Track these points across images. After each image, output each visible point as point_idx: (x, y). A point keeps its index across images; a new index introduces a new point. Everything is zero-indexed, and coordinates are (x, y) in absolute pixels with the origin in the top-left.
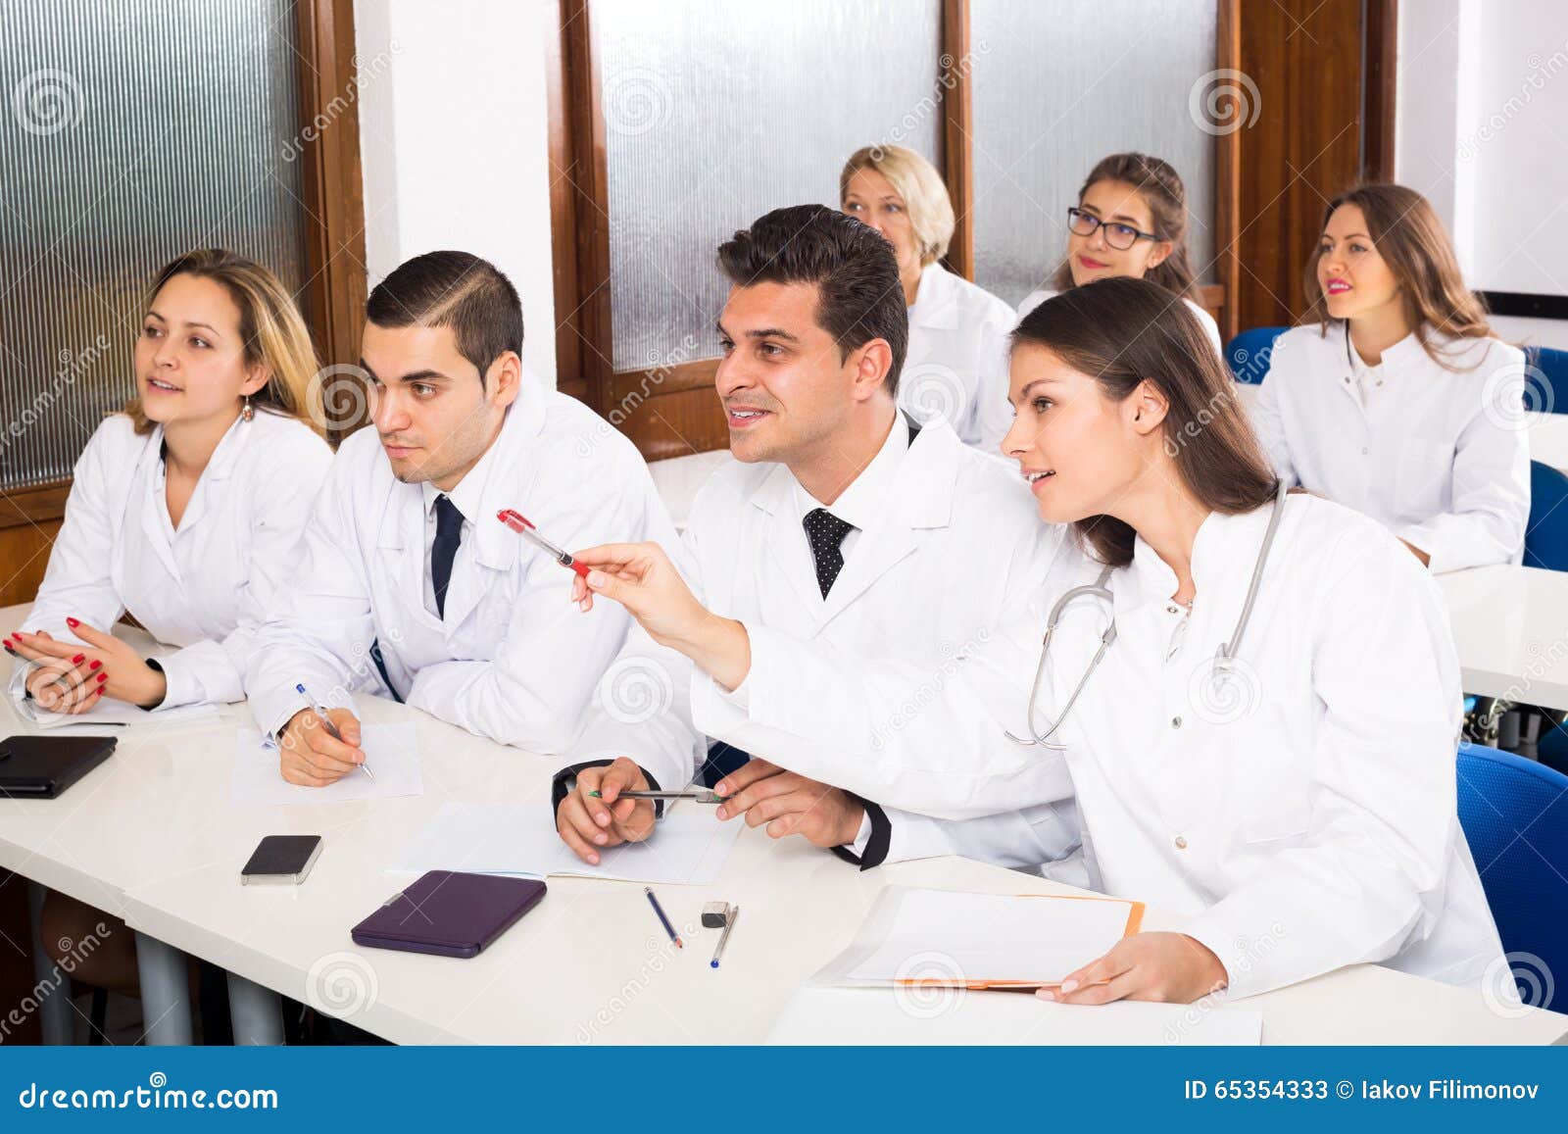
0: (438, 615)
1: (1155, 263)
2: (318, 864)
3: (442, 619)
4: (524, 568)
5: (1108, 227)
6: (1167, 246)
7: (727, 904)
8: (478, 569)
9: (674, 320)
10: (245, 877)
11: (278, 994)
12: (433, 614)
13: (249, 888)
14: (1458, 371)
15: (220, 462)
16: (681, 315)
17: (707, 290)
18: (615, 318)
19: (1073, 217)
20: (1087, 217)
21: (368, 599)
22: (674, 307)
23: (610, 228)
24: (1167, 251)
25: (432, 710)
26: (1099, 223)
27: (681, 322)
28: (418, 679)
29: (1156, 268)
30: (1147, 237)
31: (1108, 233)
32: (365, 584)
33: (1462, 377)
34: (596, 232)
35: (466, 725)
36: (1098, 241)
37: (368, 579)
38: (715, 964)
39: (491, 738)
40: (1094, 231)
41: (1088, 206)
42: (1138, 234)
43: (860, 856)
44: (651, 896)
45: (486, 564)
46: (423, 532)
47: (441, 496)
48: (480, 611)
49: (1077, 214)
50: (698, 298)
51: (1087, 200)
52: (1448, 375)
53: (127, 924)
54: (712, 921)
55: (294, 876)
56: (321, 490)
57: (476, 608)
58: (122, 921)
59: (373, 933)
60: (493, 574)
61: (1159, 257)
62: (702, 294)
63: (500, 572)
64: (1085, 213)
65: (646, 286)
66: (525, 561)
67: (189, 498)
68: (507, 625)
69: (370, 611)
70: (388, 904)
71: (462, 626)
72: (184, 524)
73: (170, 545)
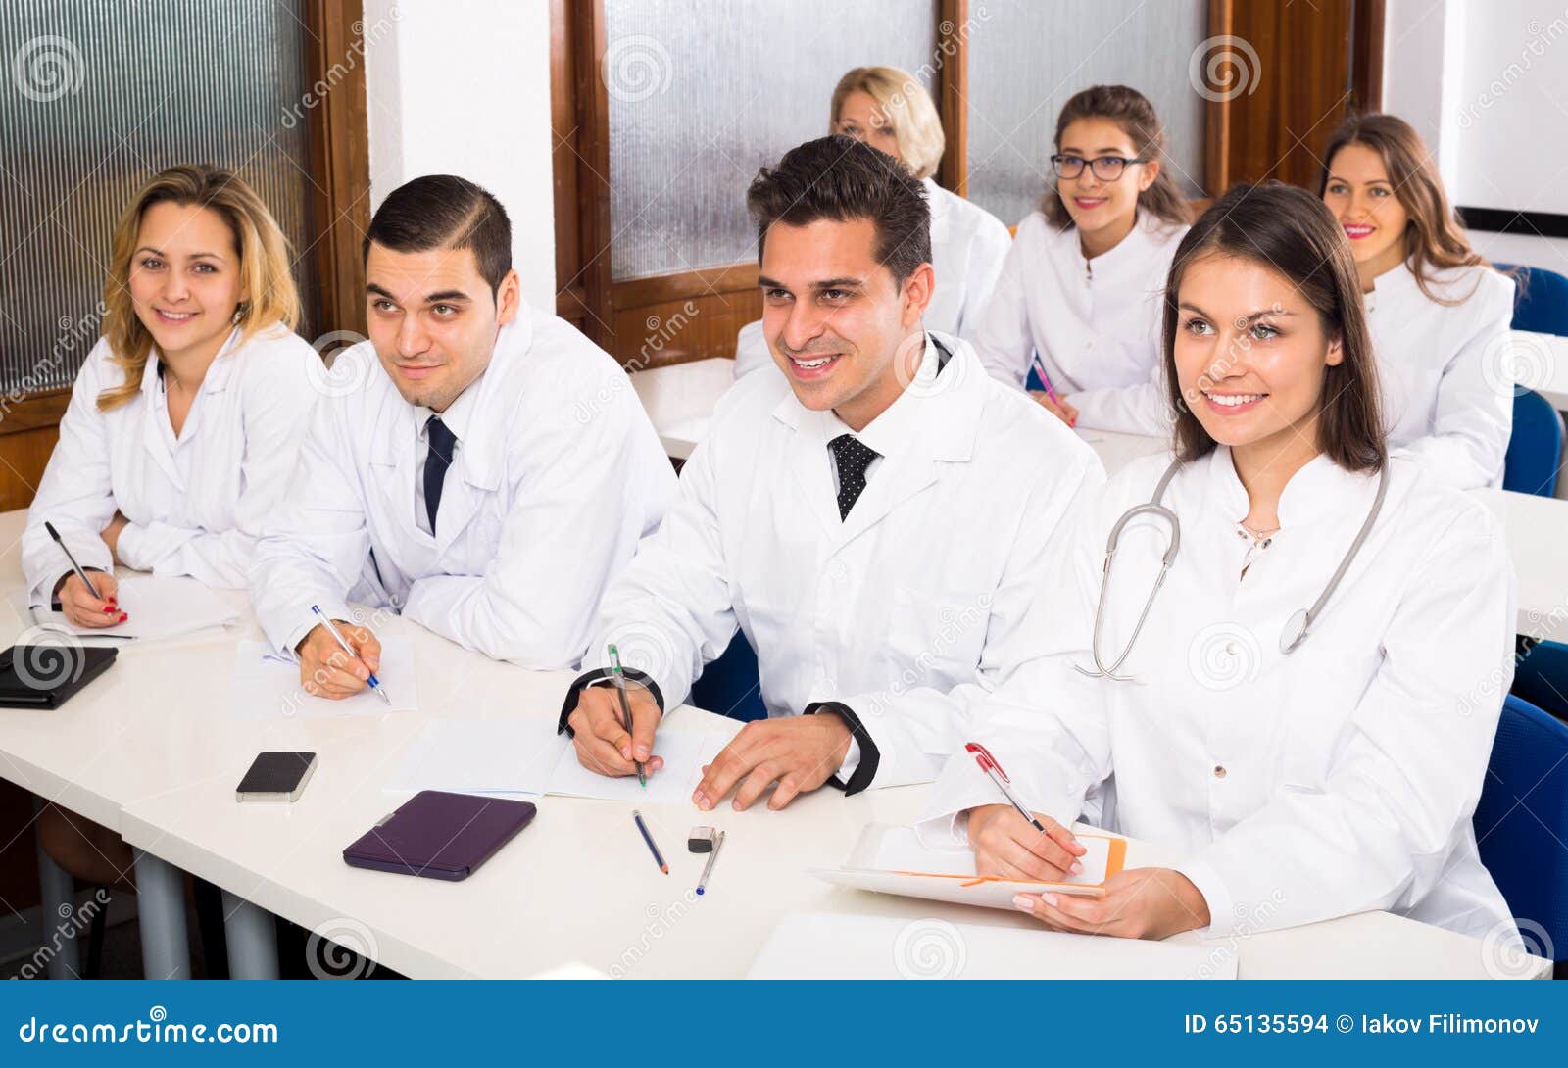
0: (430, 531)
1: (1147, 185)
2: (313, 782)
3: (434, 535)
4: (513, 487)
5: (1094, 164)
6: (1153, 165)
7: (714, 829)
8: (468, 489)
9: (671, 230)
10: (241, 794)
11: (271, 913)
12: (427, 532)
13: (244, 804)
14: (1448, 303)
15: (216, 375)
16: (679, 224)
17: (705, 201)
18: (614, 228)
19: (1056, 164)
20: (1072, 160)
21: (363, 512)
22: (672, 218)
23: (610, 140)
24: (1155, 170)
25: (427, 625)
26: (1085, 162)
27: (679, 233)
28: (415, 591)
29: (1148, 190)
30: (1135, 162)
31: (1095, 169)
32: (361, 498)
33: (1451, 310)
34: (596, 143)
35: (461, 642)
36: (1089, 179)
37: (364, 492)
38: (700, 891)
39: (483, 653)
40: (1082, 172)
41: (1068, 149)
42: (1125, 162)
43: (845, 782)
44: (638, 821)
45: (474, 484)
46: (415, 451)
47: (433, 416)
48: (470, 528)
49: (1059, 160)
50: (695, 209)
51: (1064, 146)
52: (1437, 308)
53: (124, 838)
54: (699, 846)
55: (288, 794)
56: (316, 403)
57: (466, 528)
58: (119, 836)
59: (365, 854)
60: (482, 494)
61: (1149, 178)
62: (700, 204)
63: (488, 492)
64: (1066, 156)
65: (645, 196)
66: (514, 480)
67: (188, 409)
68: (497, 542)
69: (365, 522)
70: (381, 825)
71: (454, 544)
72: (185, 435)
73: (172, 455)
